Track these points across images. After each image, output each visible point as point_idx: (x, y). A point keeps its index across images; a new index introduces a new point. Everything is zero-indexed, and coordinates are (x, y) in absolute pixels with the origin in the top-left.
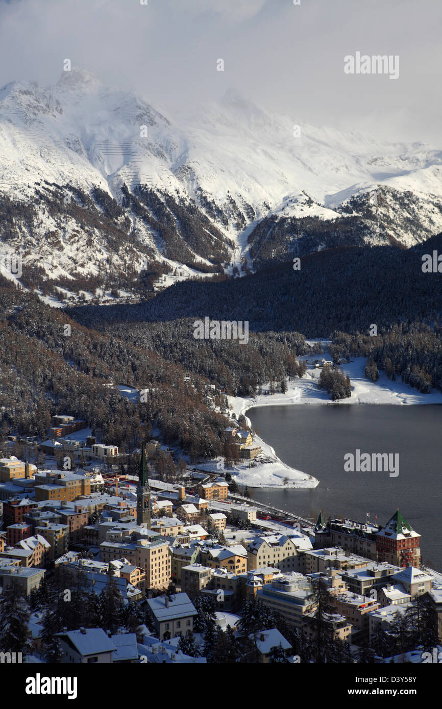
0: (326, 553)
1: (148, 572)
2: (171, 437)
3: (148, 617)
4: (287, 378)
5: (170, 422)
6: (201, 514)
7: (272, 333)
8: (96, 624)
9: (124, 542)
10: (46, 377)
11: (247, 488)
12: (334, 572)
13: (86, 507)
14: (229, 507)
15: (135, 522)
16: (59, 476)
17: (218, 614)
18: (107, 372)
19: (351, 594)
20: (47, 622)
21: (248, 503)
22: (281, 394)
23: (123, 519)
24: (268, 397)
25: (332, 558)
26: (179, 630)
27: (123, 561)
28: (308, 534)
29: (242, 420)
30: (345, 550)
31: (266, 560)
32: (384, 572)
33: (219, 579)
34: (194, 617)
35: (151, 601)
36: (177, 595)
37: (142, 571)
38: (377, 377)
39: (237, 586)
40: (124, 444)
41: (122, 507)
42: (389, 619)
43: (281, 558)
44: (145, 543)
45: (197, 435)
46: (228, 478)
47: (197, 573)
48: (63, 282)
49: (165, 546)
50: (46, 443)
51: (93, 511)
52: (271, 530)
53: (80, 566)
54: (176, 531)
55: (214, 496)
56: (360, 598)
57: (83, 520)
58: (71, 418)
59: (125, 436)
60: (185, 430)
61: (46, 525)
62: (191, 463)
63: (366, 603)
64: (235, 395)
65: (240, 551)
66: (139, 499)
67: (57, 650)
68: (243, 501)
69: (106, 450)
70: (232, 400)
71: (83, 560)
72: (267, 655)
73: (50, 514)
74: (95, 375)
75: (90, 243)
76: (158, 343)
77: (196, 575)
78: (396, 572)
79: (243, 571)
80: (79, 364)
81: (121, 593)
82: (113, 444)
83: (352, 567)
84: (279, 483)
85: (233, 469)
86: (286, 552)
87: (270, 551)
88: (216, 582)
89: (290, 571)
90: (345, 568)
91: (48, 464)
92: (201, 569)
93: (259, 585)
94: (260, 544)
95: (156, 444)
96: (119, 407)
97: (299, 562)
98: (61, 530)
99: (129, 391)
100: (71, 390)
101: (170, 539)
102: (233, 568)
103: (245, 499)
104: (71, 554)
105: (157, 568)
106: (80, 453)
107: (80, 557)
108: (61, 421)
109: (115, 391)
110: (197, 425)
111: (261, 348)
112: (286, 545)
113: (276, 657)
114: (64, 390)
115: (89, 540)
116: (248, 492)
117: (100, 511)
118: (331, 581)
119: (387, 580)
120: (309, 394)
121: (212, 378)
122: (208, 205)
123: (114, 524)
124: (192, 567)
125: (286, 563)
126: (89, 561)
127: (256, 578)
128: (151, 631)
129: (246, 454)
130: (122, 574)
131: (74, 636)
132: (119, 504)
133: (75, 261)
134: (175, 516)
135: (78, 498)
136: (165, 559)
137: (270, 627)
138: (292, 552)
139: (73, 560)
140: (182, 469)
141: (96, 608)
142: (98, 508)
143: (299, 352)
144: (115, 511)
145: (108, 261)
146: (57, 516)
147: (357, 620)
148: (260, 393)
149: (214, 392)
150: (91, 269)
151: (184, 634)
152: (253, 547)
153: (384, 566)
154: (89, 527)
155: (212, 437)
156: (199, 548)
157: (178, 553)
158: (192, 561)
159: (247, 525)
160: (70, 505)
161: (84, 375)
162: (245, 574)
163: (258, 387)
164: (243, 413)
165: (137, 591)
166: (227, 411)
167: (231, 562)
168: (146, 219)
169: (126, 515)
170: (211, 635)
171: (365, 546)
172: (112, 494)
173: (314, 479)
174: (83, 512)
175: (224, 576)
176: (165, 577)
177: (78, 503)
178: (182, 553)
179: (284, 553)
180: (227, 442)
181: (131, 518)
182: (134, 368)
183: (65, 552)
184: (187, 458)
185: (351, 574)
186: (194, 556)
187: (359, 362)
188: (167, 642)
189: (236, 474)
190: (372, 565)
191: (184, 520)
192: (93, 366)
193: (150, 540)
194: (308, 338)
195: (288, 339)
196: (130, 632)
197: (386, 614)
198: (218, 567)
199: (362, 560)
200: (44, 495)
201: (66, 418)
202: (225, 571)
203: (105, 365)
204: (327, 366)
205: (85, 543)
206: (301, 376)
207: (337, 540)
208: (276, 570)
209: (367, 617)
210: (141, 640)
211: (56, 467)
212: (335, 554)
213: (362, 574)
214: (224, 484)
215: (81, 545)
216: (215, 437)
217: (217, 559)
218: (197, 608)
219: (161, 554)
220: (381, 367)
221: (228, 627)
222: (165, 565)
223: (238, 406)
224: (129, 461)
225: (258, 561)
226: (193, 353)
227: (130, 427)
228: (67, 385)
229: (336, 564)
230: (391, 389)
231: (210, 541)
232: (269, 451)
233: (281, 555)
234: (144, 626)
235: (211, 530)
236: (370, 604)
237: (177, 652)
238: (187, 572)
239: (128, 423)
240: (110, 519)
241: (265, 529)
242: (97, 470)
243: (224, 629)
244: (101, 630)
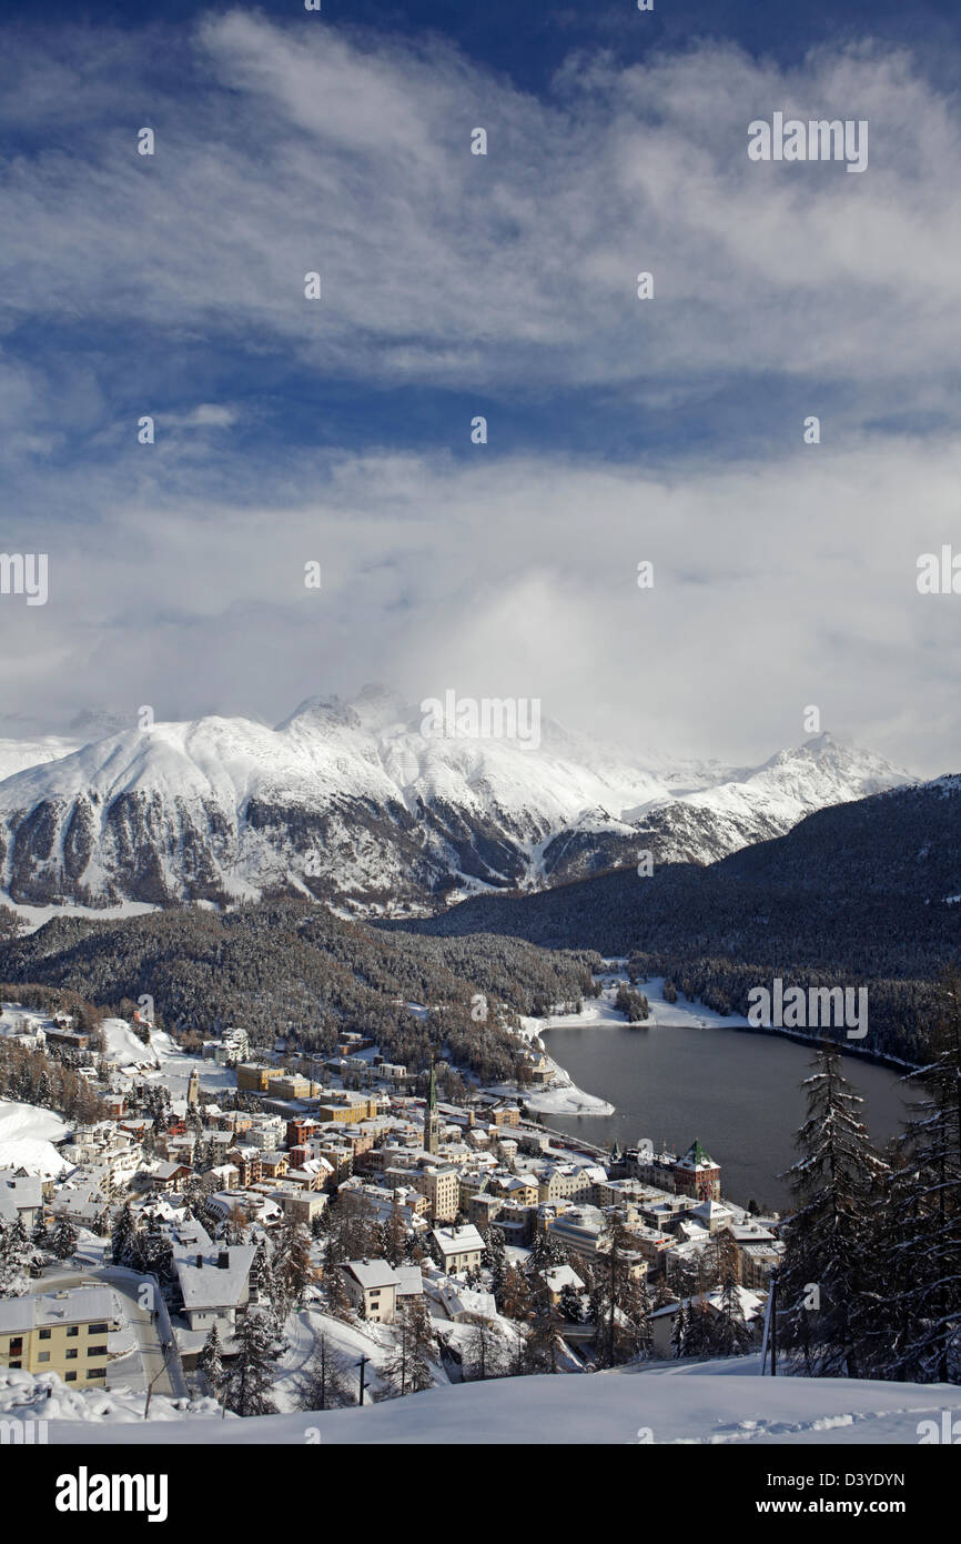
0: (621, 1185)
1: (434, 1201)
2: (461, 1058)
3: (433, 1249)
4: (582, 999)
5: (460, 1043)
6: (491, 1141)
7: (567, 951)
8: (381, 1255)
9: (410, 1168)
10: (333, 992)
11: (539, 1114)
12: (630, 1205)
13: (371, 1130)
14: (521, 1134)
15: (422, 1148)
16: (345, 1097)
17: (506, 1248)
18: (396, 988)
19: (647, 1229)
20: (328, 1250)
21: (540, 1130)
22: (576, 1016)
23: (410, 1144)
24: (563, 1018)
25: (628, 1190)
26: (465, 1264)
27: (408, 1189)
28: (602, 1164)
29: (535, 1042)
30: (641, 1181)
31: (559, 1191)
32: (682, 1206)
33: (508, 1210)
34: (482, 1251)
35: (437, 1232)
36: (464, 1227)
37: (428, 1200)
38: (676, 998)
39: (528, 1219)
40: (413, 1064)
41: (409, 1131)
42: (687, 1256)
43: (574, 1190)
44: (431, 1170)
45: (488, 1058)
46: (520, 1102)
47: (487, 1204)
48: (355, 894)
49: (452, 1173)
50: (333, 1061)
51: (378, 1135)
52: (564, 1160)
53: (364, 1192)
54: (464, 1158)
55: (505, 1122)
56: (657, 1233)
57: (368, 1143)
58: (359, 1036)
59: (413, 1056)
60: (476, 1051)
61: (330, 1148)
62: (482, 1086)
63: (663, 1239)
64: (528, 1015)
65: (531, 1181)
66: (427, 1123)
67: (338, 1281)
68: (535, 1128)
69: (393, 1070)
70: (525, 1020)
71: (367, 1186)
72: (558, 1293)
73: (335, 1136)
74: (384, 991)
75: (383, 855)
76: (450, 959)
77: (484, 1206)
78: (695, 1206)
79: (534, 1202)
80: (368, 980)
81: (405, 1223)
82: (401, 1064)
83: (649, 1200)
84: (573, 1110)
85: (525, 1093)
86: (580, 1183)
87: (563, 1182)
88: (506, 1214)
89: (584, 1203)
90: (641, 1201)
91: (333, 1082)
92: (489, 1199)
93: (551, 1217)
94: (553, 1174)
95: (446, 1065)
96: (407, 1025)
97: (593, 1195)
98: (346, 1155)
99: (419, 1009)
100: (359, 1006)
101: (458, 1166)
102: (524, 1199)
103: (537, 1125)
104: (355, 1180)
105: (444, 1197)
106: (367, 1072)
107: (364, 1183)
108: (348, 1038)
109: (404, 1008)
110: (489, 1046)
111: (556, 967)
112: (579, 1176)
113: (568, 1295)
114: (352, 1006)
115: (374, 1164)
116: (540, 1118)
117: (386, 1134)
118: (626, 1215)
119: (686, 1214)
120: (605, 1015)
121: (505, 997)
122: (503, 818)
123: (401, 1149)
124: (482, 1197)
125: (580, 1195)
126: (374, 1187)
127: (548, 1211)
128: (437, 1264)
129: (539, 1078)
130: (408, 1203)
131: (356, 1267)
132: (406, 1128)
133: (367, 874)
134: (463, 1142)
135: (363, 1121)
136: (453, 1188)
137: (561, 1263)
138: (586, 1184)
139: (357, 1185)
140: (472, 1091)
141: (380, 1237)
142: (384, 1132)
143: (596, 971)
144: (402, 1135)
145: (401, 873)
146: (341, 1138)
147: (654, 1257)
148: (554, 1014)
149: (507, 1012)
150: (383, 882)
151: (471, 1269)
152: (544, 1176)
153: (683, 1199)
154: (374, 1152)
155: (504, 1060)
156: (488, 1177)
157: (466, 1181)
158: (481, 1191)
159: (539, 1154)
160: (355, 1127)
161: (373, 991)
162: (536, 1206)
163: (552, 1007)
164: (537, 1035)
165: (423, 1221)
166: (520, 1032)
167: (522, 1193)
168: (440, 831)
169: (413, 1139)
170: (499, 1270)
171: (662, 1178)
172: (399, 1117)
173: (610, 1105)
174: (368, 1135)
175: (514, 1208)
176: (452, 1207)
177: (363, 1125)
178: (471, 1182)
179: (577, 1184)
180: (519, 1065)
181: (418, 1143)
182: (424, 985)
183: (349, 1177)
184: (477, 1081)
185: (647, 1207)
186: (483, 1185)
187: (658, 983)
188: (453, 1276)
189: (529, 1099)
190: (669, 1199)
191: (472, 1147)
192: (383, 981)
193: (437, 1167)
194: (605, 957)
195: (584, 957)
196: (415, 1264)
197: (683, 1252)
198: (507, 1197)
199: (659, 1192)
200: (328, 1116)
201: (353, 1036)
202: (515, 1202)
203: (395, 981)
204: (624, 987)
205: (370, 1167)
206: (596, 996)
207: (633, 1172)
208: (569, 1202)
209: (663, 1254)
210: (426, 1273)
211: (341, 1087)
212: (631, 1186)
213: (659, 1208)
214: (516, 1109)
215: (365, 1170)
216: (508, 1060)
217: (506, 1189)
218: (485, 1241)
219: (448, 1183)
220: (679, 988)
221: (518, 1263)
222: (452, 1195)
223: (532, 1027)
224: (417, 1082)
225: (550, 1192)
226: (485, 971)
227: (418, 1047)
228: (355, 1001)
229: (631, 1197)
230: (690, 1012)
231: (499, 1170)
232: (563, 1075)
233: (574, 1187)
234: (429, 1259)
235: (502, 1158)
236: (667, 1241)
237: (463, 1288)
238: (475, 1202)
239: (417, 1042)
240: (397, 1143)
241: (558, 1158)
242: (384, 1091)
243: (513, 1264)
244: (385, 1261)
